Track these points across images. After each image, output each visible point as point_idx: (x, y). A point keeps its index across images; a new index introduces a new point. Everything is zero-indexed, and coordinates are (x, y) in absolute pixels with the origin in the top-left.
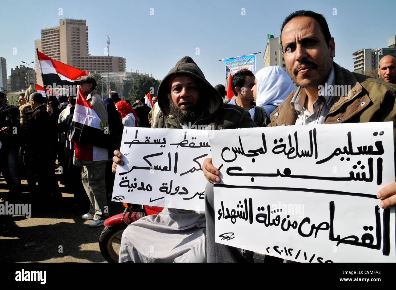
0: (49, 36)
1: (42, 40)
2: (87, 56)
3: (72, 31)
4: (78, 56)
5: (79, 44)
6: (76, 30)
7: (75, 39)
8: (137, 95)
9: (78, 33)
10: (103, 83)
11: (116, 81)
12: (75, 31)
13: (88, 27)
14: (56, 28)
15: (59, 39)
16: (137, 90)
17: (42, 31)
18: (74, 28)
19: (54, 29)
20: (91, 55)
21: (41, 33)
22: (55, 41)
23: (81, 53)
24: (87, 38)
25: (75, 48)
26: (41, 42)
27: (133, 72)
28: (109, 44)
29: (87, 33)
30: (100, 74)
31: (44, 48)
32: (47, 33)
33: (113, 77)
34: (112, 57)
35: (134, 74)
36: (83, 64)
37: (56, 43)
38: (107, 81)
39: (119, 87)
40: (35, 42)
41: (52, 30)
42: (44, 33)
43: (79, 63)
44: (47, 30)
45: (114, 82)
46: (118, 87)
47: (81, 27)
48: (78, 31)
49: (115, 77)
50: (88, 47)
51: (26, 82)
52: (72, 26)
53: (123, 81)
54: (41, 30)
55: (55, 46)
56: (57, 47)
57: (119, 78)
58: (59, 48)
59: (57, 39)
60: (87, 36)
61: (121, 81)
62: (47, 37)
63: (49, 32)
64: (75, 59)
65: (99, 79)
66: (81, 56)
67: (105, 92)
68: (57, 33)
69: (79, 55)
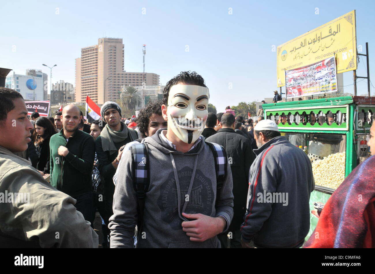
0: (89, 54)
1: (82, 58)
2: (123, 73)
3: (109, 49)
4: (115, 73)
5: (115, 61)
6: (113, 48)
7: (112, 57)
9: (115, 50)
10: (138, 96)
11: (151, 95)
12: (111, 49)
13: (124, 45)
14: (95, 47)
15: (97, 56)
17: (83, 49)
18: (111, 46)
19: (93, 48)
20: (126, 72)
21: (82, 52)
22: (93, 58)
23: (117, 70)
24: (123, 55)
25: (111, 64)
26: (80, 59)
28: (145, 54)
29: (123, 51)
30: (135, 87)
31: (84, 65)
32: (86, 52)
33: (148, 90)
34: (146, 73)
36: (119, 80)
37: (94, 60)
38: (142, 95)
40: (76, 60)
41: (91, 49)
42: (84, 51)
43: (115, 79)
44: (87, 49)
45: (149, 96)
47: (118, 45)
48: (115, 49)
49: (150, 90)
50: (123, 64)
51: (64, 96)
52: (109, 44)
53: (158, 94)
54: (81, 49)
55: (93, 63)
56: (95, 64)
57: (153, 91)
58: (97, 65)
59: (95, 56)
60: (123, 54)
61: (155, 95)
62: (86, 55)
63: (89, 51)
64: (111, 75)
65: (134, 92)
66: (117, 73)
67: (140, 106)
68: (95, 51)
69: (115, 71)
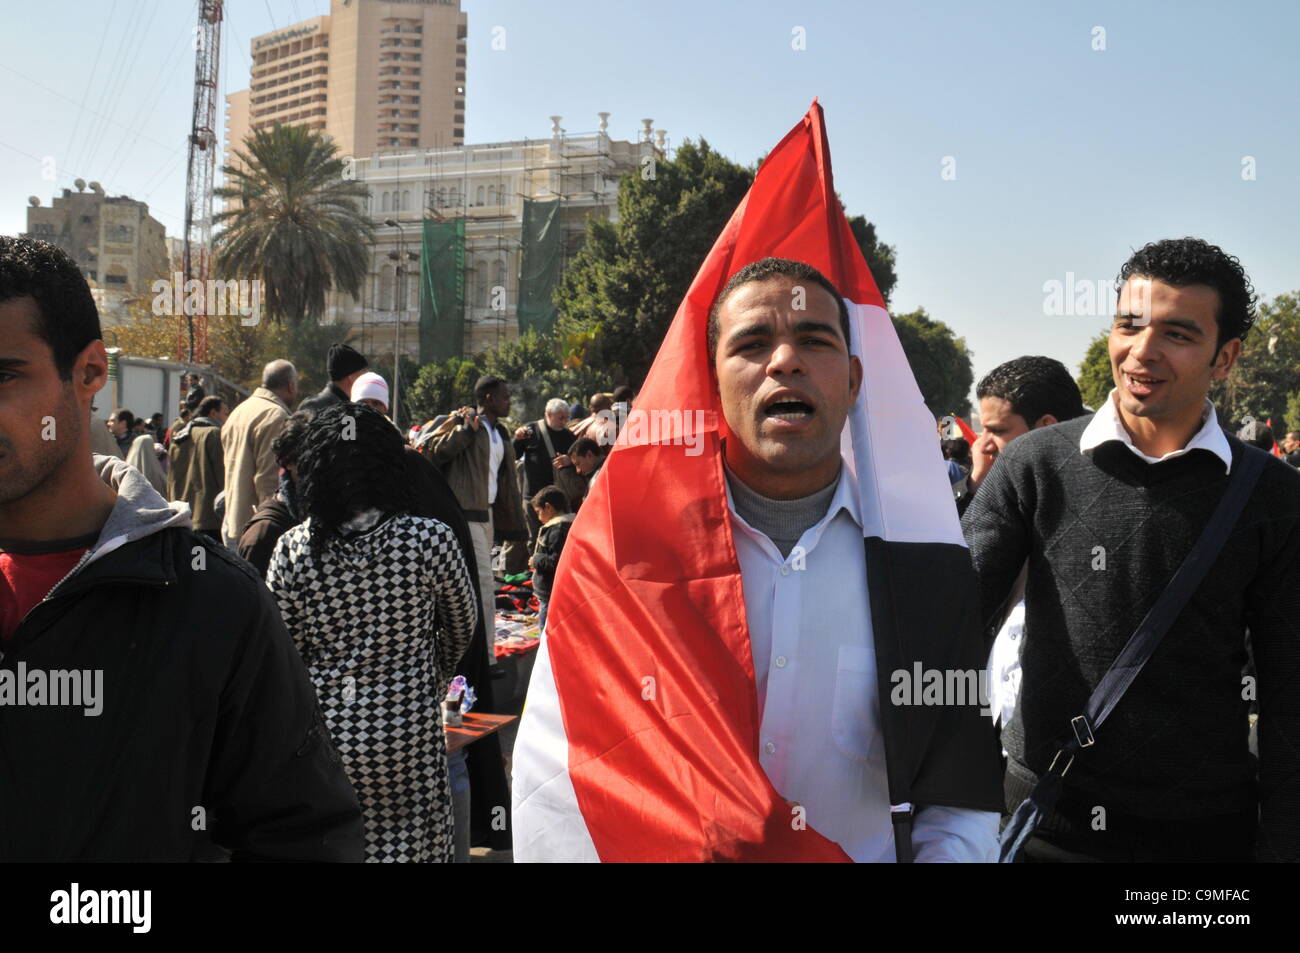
0: (285, 66)
1: (252, 88)
3: (387, 36)
6: (405, 31)
7: (398, 77)
8: (610, 309)
9: (417, 43)
11: (475, 211)
12: (399, 35)
13: (467, 17)
14: (316, 27)
16: (622, 269)
17: (257, 43)
18: (396, 20)
19: (306, 32)
22: (307, 87)
25: (395, 119)
26: (247, 97)
27: (615, 137)
35: (624, 156)
37: (310, 98)
39: (498, 262)
41: (298, 38)
42: (264, 53)
45: (463, 219)
46: (491, 257)
47: (431, 15)
48: (418, 37)
52: (387, 9)
53: (527, 205)
55: (306, 113)
58: (321, 125)
59: (317, 77)
61: (508, 210)
62: (274, 70)
63: (286, 48)
68: (318, 50)
